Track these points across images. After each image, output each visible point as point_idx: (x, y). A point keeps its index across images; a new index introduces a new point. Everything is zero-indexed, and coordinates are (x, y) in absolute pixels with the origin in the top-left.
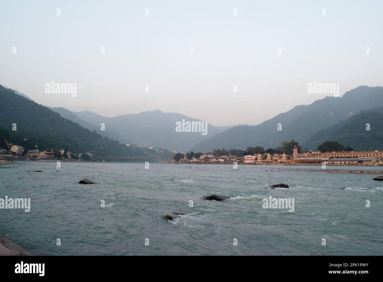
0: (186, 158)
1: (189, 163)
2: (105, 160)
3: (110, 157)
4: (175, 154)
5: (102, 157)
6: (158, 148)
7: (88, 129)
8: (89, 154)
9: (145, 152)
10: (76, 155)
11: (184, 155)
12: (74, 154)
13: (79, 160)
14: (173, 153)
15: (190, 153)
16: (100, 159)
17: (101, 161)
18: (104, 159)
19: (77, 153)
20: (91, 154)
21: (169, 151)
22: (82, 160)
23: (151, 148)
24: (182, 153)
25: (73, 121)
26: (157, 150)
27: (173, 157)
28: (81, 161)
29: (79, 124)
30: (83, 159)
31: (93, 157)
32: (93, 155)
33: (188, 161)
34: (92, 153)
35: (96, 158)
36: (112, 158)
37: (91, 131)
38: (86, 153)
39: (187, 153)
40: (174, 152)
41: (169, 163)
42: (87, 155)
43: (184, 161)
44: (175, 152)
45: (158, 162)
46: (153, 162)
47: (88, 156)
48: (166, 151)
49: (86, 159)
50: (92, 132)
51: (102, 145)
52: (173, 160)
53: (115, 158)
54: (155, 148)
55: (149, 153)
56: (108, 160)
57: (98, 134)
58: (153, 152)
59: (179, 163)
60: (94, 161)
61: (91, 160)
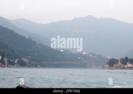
0: (120, 63)
1: (124, 68)
2: (40, 66)
3: (44, 63)
4: (109, 60)
5: (38, 62)
6: (91, 54)
7: (23, 36)
8: (25, 60)
9: (79, 58)
10: (13, 61)
11: (118, 60)
12: (11, 60)
13: (15, 66)
14: (106, 59)
15: (124, 58)
16: (35, 64)
17: (36, 66)
18: (39, 64)
19: (14, 59)
20: (26, 60)
21: (103, 56)
22: (18, 65)
23: (84, 53)
24: (116, 58)
25: (10, 28)
26: (91, 55)
27: (107, 62)
28: (17, 67)
29: (14, 31)
30: (20, 65)
31: (29, 63)
32: (28, 60)
33: (122, 66)
34: (28, 59)
35: (32, 63)
36: (47, 64)
37: (26, 38)
38: (22, 59)
39: (121, 59)
40: (107, 57)
41: (103, 68)
42: (23, 60)
43: (118, 67)
44: (109, 57)
45: (92, 67)
46: (87, 67)
47: (24, 62)
48: (100, 56)
49: (22, 64)
50: (28, 39)
51: (37, 51)
52: (107, 65)
53: (50, 63)
54: (89, 53)
55: (82, 59)
56: (43, 66)
57: (33, 40)
58: (86, 57)
59: (113, 69)
60: (29, 66)
61: (27, 65)
